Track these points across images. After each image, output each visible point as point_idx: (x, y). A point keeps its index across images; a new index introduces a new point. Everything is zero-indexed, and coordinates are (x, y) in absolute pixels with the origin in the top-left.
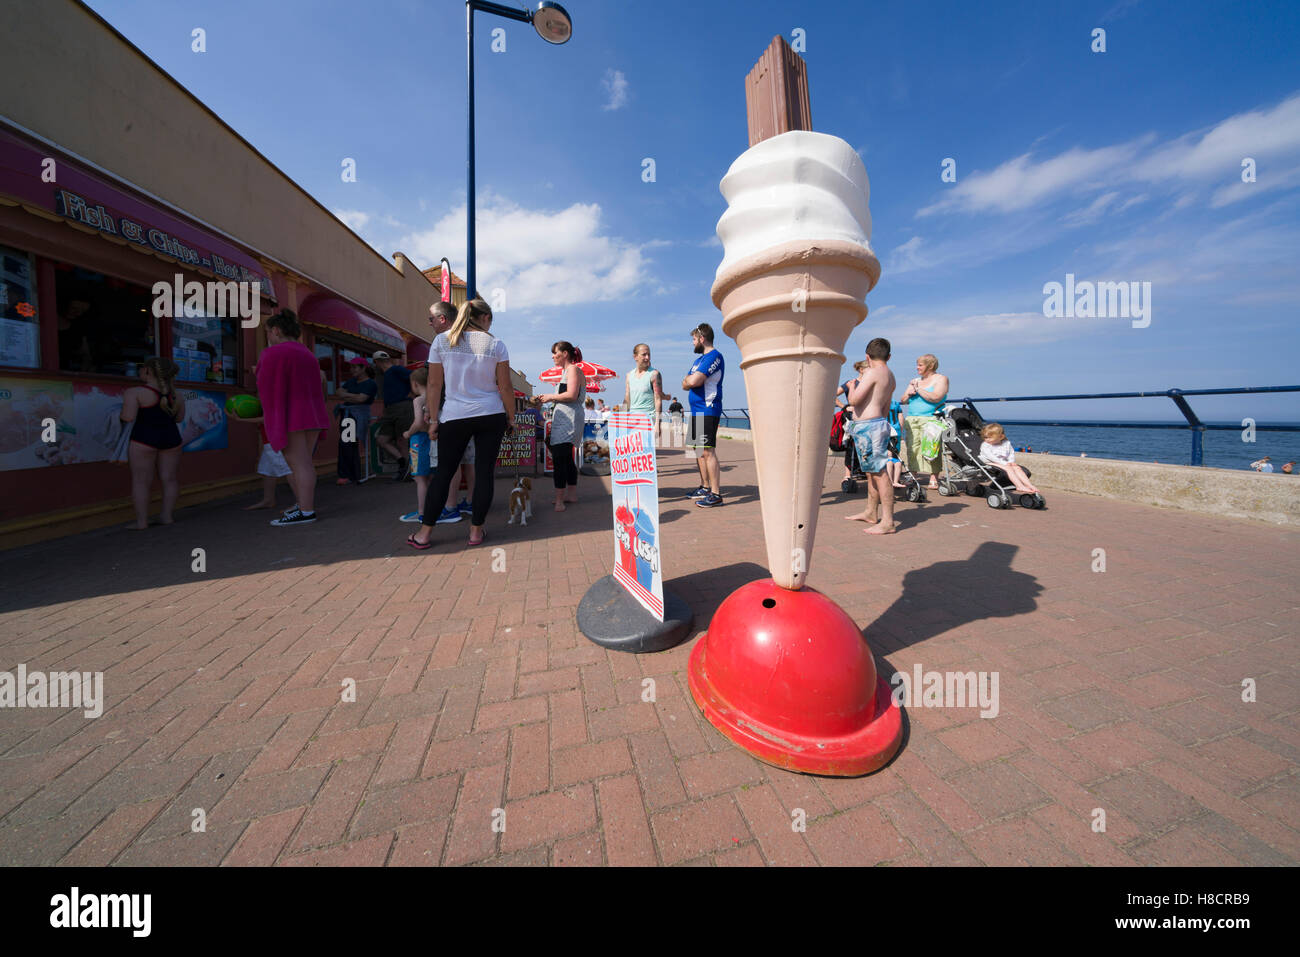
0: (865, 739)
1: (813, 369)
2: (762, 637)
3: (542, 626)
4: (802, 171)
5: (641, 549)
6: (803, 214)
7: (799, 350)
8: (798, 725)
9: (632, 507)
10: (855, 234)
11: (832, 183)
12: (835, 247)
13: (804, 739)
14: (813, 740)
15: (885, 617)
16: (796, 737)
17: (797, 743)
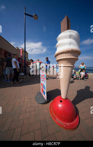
0: (74, 123)
1: (70, 69)
2: (60, 105)
3: (31, 99)
4: (70, 37)
5: (44, 90)
6: (70, 44)
7: (68, 65)
8: (65, 121)
9: (43, 84)
10: (78, 47)
11: (75, 39)
12: (75, 49)
13: (66, 123)
14: (67, 123)
15: (75, 98)
16: (64, 123)
17: (65, 124)
